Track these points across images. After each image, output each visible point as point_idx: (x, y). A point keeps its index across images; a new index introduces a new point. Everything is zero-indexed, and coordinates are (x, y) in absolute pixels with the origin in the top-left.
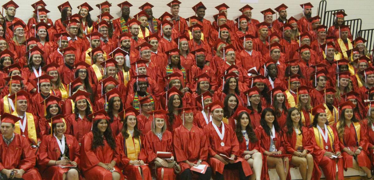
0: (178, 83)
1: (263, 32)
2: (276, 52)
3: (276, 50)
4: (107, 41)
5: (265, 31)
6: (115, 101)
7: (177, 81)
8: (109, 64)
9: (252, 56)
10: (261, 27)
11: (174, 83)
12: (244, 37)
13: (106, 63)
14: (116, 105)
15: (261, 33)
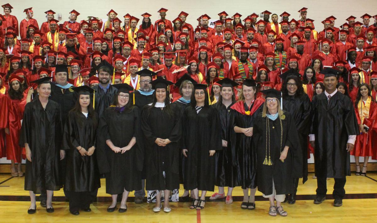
0: (272, 60)
1: (356, 29)
2: (360, 42)
3: (360, 40)
4: (241, 37)
5: (358, 29)
6: (212, 71)
7: (270, 58)
8: (226, 49)
9: (345, 45)
10: (355, 25)
11: (268, 60)
12: (339, 32)
13: (224, 48)
14: (212, 74)
15: (355, 30)
